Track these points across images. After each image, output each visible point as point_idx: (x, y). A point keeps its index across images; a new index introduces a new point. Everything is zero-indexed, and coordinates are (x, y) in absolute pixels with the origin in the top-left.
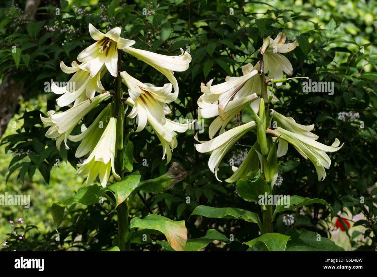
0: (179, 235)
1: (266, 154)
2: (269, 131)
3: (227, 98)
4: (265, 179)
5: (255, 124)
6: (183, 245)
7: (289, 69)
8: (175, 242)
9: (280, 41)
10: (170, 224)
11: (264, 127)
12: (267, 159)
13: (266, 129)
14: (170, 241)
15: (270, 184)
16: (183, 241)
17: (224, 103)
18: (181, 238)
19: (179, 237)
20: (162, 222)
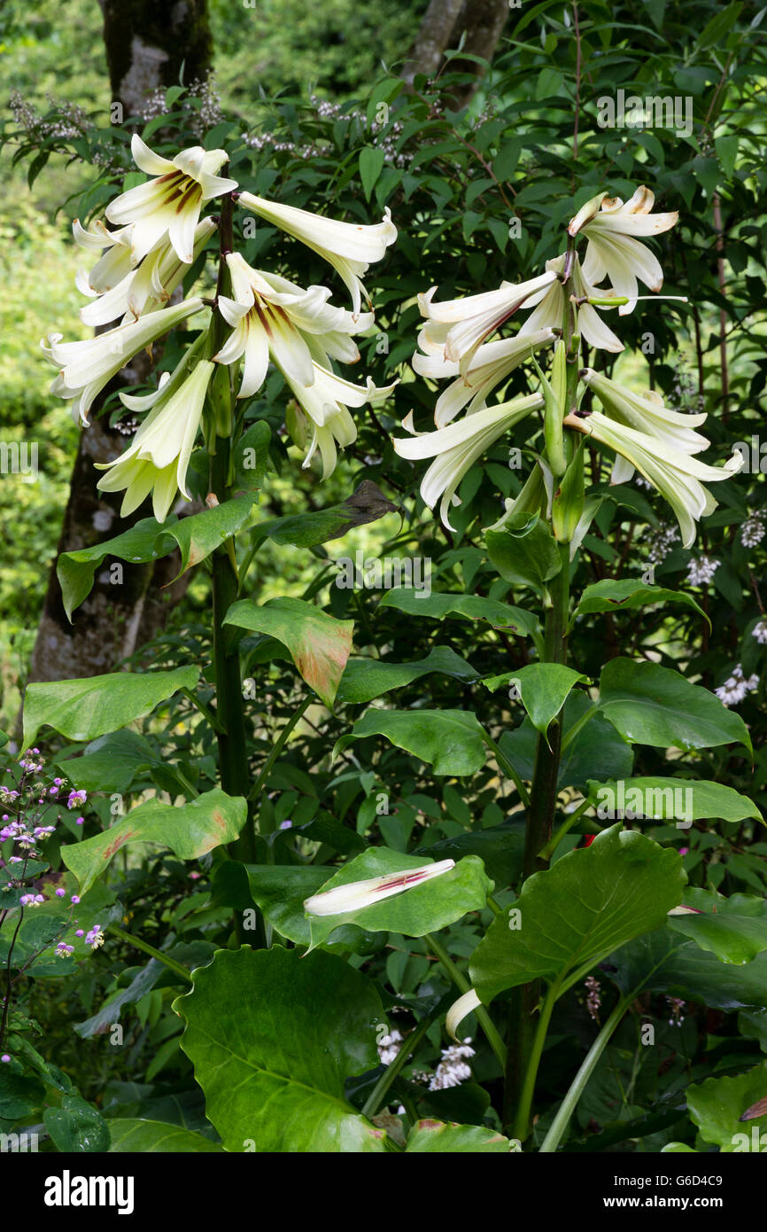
0: (328, 653)
1: (560, 473)
2: (573, 419)
3: (472, 334)
4: (554, 534)
5: (541, 400)
6: (334, 678)
7: (654, 276)
8: (316, 669)
9: (640, 207)
10: (315, 626)
11: (559, 409)
12: (561, 486)
13: (566, 413)
14: (301, 666)
15: (564, 545)
16: (337, 670)
17: (463, 346)
18: (332, 662)
19: (328, 657)
20: (296, 619)
